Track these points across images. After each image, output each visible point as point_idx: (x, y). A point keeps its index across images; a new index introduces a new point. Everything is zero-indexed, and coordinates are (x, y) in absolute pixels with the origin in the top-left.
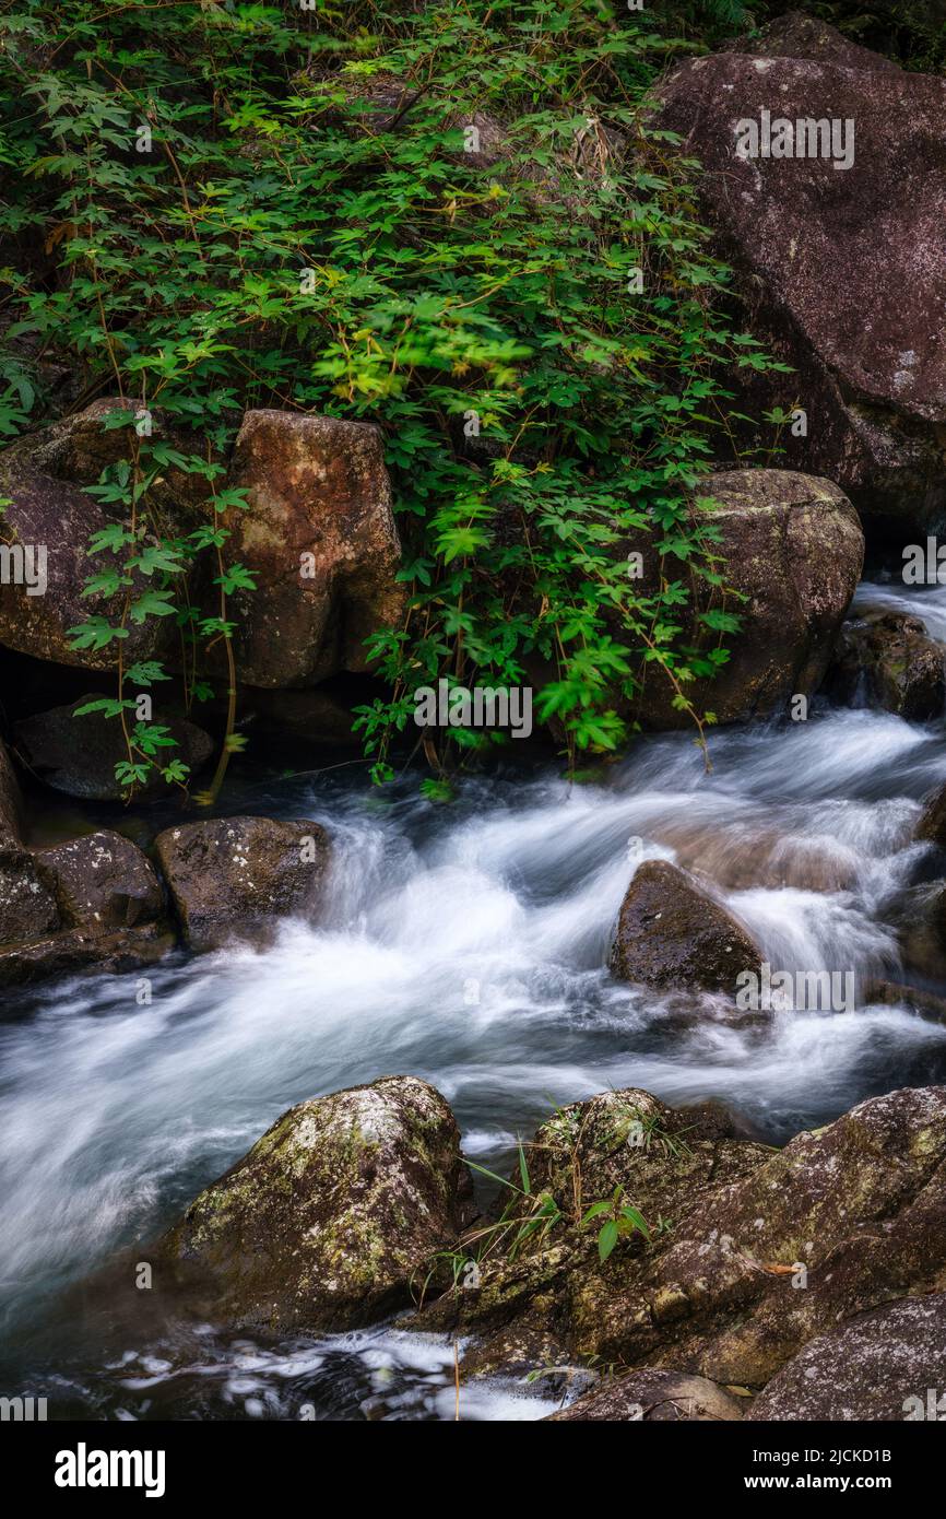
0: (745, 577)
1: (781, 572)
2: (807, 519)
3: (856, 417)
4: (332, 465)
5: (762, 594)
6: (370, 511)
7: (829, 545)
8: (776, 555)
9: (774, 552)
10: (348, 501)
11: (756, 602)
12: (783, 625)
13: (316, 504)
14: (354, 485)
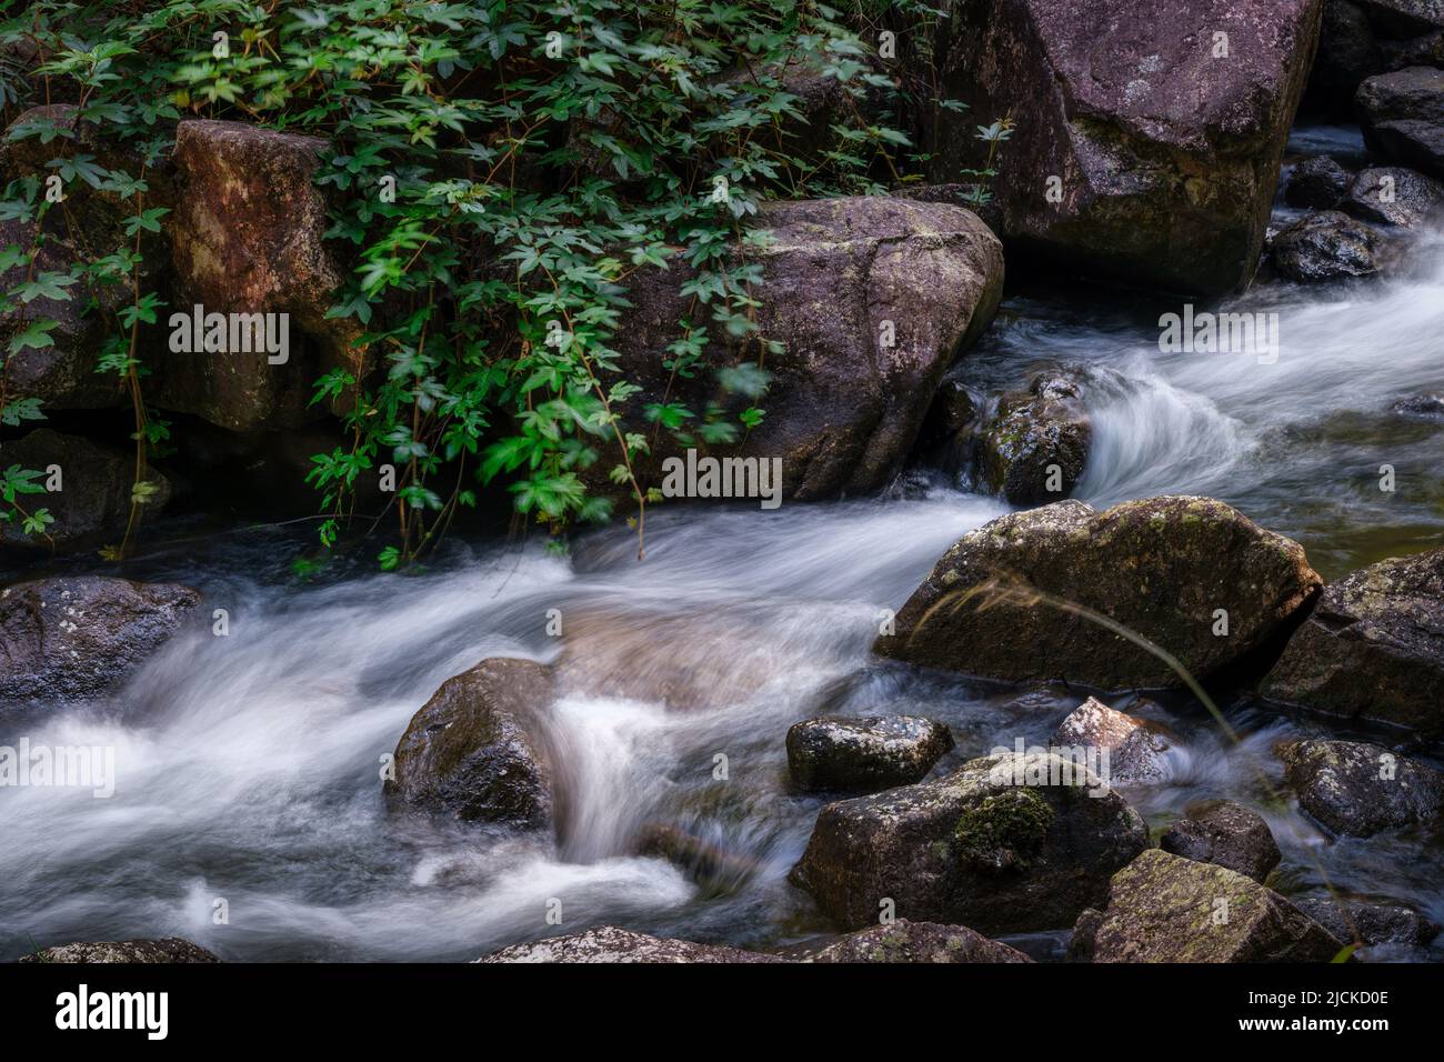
0: (800, 324)
1: (852, 320)
2: (898, 257)
3: (1078, 134)
4: (253, 185)
5: (821, 345)
6: (292, 237)
7: (921, 290)
8: (848, 299)
9: (844, 296)
10: (273, 226)
11: (812, 355)
12: (845, 383)
13: (246, 227)
14: (278, 208)
